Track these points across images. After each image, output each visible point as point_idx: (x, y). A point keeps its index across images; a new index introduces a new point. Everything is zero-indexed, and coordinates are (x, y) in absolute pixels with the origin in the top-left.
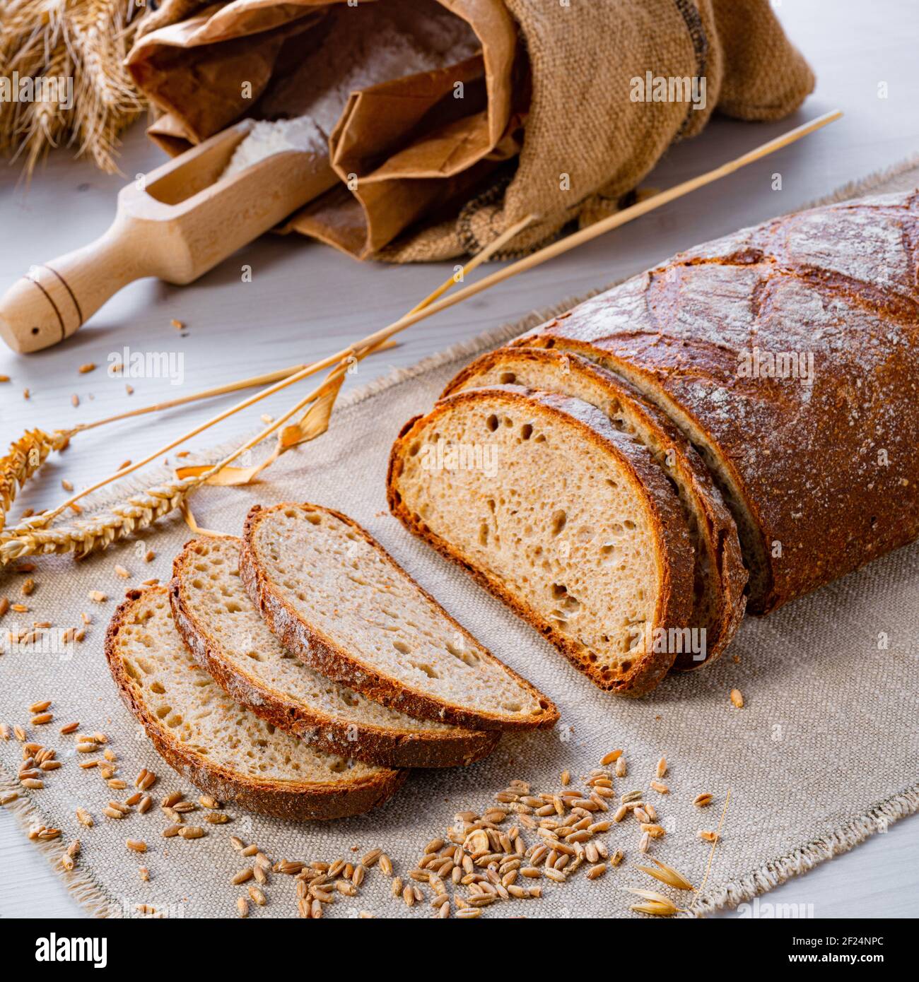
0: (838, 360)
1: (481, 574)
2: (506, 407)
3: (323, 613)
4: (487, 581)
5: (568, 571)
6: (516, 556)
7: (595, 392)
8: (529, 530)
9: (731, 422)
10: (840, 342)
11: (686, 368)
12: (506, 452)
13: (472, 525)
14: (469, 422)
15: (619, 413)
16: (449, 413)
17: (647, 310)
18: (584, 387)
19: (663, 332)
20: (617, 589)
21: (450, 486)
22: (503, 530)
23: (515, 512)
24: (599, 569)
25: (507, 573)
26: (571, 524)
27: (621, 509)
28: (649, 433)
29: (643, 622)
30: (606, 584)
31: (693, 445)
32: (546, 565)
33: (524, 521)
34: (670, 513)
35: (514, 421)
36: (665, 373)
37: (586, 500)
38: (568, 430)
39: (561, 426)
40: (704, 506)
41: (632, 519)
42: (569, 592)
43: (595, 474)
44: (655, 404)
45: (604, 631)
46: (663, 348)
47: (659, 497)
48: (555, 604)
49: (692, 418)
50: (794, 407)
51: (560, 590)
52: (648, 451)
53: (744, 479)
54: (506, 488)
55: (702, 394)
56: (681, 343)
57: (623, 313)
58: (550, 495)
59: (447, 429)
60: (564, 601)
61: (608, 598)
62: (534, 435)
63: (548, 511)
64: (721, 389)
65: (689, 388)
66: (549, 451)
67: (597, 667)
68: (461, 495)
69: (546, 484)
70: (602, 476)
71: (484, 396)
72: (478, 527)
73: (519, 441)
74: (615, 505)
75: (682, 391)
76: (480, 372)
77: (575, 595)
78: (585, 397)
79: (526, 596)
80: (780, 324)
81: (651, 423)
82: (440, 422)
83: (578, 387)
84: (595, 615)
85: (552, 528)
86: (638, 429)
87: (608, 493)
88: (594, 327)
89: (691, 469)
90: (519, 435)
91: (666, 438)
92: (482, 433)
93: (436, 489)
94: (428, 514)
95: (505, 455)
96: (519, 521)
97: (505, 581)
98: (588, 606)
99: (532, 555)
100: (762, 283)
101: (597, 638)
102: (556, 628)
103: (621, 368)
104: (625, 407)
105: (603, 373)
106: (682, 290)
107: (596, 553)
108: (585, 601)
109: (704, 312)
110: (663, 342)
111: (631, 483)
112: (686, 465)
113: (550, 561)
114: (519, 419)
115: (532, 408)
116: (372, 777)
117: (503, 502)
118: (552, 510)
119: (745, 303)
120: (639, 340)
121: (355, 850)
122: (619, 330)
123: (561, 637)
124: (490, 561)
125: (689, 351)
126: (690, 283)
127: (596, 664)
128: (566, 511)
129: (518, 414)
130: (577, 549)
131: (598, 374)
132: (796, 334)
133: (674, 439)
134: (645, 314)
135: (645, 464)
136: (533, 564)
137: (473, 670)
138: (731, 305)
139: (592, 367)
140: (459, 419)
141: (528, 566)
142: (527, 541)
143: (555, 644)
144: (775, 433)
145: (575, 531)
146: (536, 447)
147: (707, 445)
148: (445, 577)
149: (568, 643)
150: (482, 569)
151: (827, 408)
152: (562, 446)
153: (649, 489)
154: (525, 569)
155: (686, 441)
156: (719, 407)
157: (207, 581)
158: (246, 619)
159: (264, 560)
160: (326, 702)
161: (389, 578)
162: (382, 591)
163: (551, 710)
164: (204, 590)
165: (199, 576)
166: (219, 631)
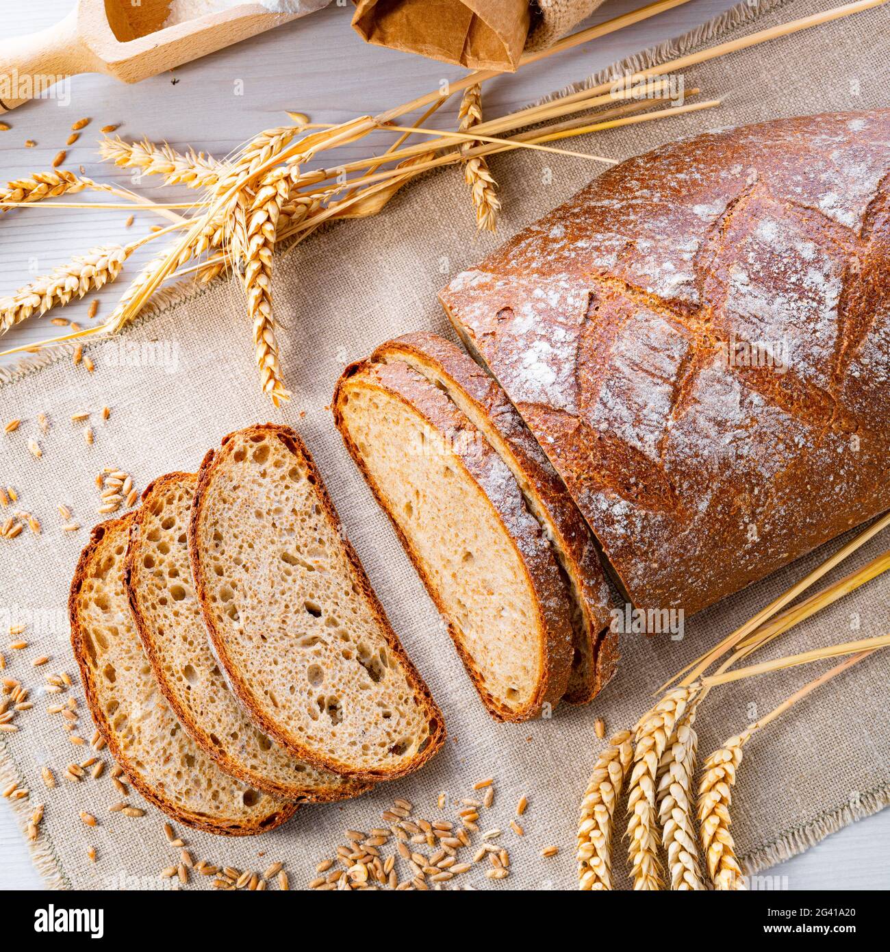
0: (741, 467)
1: (404, 535)
3: (250, 638)
4: (408, 546)
9: (626, 538)
10: (747, 447)
11: (595, 473)
13: (400, 495)
19: (583, 416)
20: (506, 650)
21: (384, 450)
23: (434, 519)
25: (424, 554)
34: (557, 622)
36: (574, 477)
46: (579, 439)
50: (689, 516)
53: (629, 587)
55: (604, 506)
57: (554, 361)
58: (464, 534)
63: (460, 541)
64: (624, 502)
65: (594, 497)
67: (485, 688)
72: (405, 501)
75: (587, 501)
76: (420, 359)
79: (437, 585)
80: (694, 422)
87: (509, 575)
93: (374, 442)
97: (422, 558)
101: (486, 668)
102: (458, 631)
110: (580, 433)
111: (528, 585)
116: (277, 814)
117: (426, 501)
118: (463, 544)
119: (667, 387)
120: (559, 420)
121: (261, 855)
122: (544, 400)
123: (461, 641)
124: (413, 534)
125: (602, 449)
127: (484, 685)
132: (707, 437)
134: (572, 376)
137: (376, 688)
138: (653, 388)
140: (395, 409)
143: (455, 642)
144: (666, 545)
151: (721, 516)
154: (438, 564)
156: (618, 521)
157: (157, 556)
158: (187, 613)
159: (205, 559)
160: (243, 747)
161: (321, 541)
162: (310, 569)
163: (438, 733)
164: (154, 569)
165: (151, 549)
166: (161, 633)
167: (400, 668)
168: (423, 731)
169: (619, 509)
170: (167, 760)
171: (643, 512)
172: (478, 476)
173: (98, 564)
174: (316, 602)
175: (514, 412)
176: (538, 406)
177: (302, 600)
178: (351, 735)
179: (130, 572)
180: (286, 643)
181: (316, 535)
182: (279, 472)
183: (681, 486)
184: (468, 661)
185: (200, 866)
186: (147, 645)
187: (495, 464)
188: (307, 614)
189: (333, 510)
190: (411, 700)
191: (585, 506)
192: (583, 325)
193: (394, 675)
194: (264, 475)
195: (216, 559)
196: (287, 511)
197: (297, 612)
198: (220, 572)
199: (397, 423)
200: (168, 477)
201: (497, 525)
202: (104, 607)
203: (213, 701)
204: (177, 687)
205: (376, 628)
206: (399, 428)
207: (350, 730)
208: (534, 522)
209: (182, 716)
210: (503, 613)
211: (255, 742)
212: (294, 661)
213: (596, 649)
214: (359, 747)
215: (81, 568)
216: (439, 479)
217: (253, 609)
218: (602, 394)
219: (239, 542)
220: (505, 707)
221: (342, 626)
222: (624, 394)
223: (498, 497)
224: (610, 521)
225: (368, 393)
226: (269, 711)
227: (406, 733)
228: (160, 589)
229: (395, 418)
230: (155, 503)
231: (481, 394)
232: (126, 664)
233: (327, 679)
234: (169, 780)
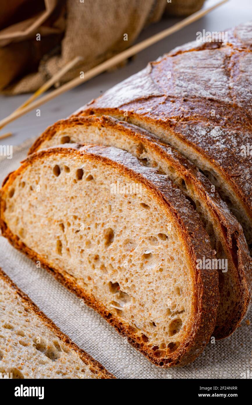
1: (60, 274)
2: (64, 158)
4: (64, 280)
5: (119, 273)
6: (82, 262)
7: (125, 140)
8: (89, 243)
9: (228, 151)
11: (189, 115)
12: (68, 190)
13: (51, 241)
14: (42, 172)
15: (144, 153)
16: (29, 167)
17: (153, 83)
18: (117, 138)
19: (167, 94)
20: (158, 287)
21: (35, 216)
22: (71, 244)
23: (78, 231)
24: (143, 271)
25: (77, 274)
26: (118, 238)
27: (154, 225)
28: (168, 165)
29: (182, 312)
30: (150, 283)
31: (200, 171)
32: (103, 267)
33: (84, 237)
34: (194, 225)
35: (70, 168)
36: (174, 121)
37: (127, 220)
38: (108, 170)
39: (103, 167)
40: (218, 216)
41: (164, 232)
42: (122, 289)
43: (131, 200)
44: (169, 144)
45: (152, 319)
46: (169, 104)
47: (184, 214)
48: (112, 296)
49: (198, 150)
51: (115, 286)
52: (169, 179)
53: (243, 191)
54: (71, 214)
55: (204, 133)
56: (182, 100)
57: (138, 87)
58: (101, 218)
59: (29, 178)
60: (118, 294)
61: (152, 294)
62: (85, 177)
63: (100, 229)
65: (193, 129)
66: (97, 186)
67: (149, 346)
68: (42, 221)
69: (97, 210)
70: (137, 202)
71: (49, 153)
72: (55, 242)
73: (75, 181)
74: (149, 222)
75: (188, 132)
76: (48, 138)
77: (126, 291)
78: (118, 145)
79: (92, 290)
80: (247, 80)
81: (168, 158)
82: (24, 174)
83: (112, 139)
84: (143, 306)
85: (105, 241)
86: (160, 163)
87: (143, 213)
88: (119, 98)
89: (204, 189)
90: (75, 177)
91: (182, 167)
92: (51, 178)
93: (27, 218)
94: (24, 234)
95: (67, 192)
96: (81, 237)
97: (76, 279)
98: (137, 299)
99: (93, 261)
100: (228, 58)
101: (146, 324)
102: (115, 314)
103: (141, 122)
104: (148, 148)
105: (129, 126)
106: (175, 69)
107: (139, 259)
108: (134, 295)
109: (193, 79)
110: (169, 101)
111: (160, 205)
112: (200, 186)
113: (106, 265)
114: (74, 166)
115: (82, 157)
117: (69, 224)
118: (103, 228)
119: (220, 70)
120: (152, 101)
122: (137, 97)
123: (120, 321)
124: (65, 265)
125: (188, 104)
126: (179, 64)
127: (148, 344)
128: (113, 228)
129: (73, 163)
130: (124, 256)
131: (126, 127)
133: (187, 168)
134: (153, 85)
135: (169, 189)
136: (94, 267)
137: (54, 363)
138: (211, 72)
139: (121, 123)
140: (35, 171)
141: (90, 269)
142: (88, 251)
143: (116, 326)
145: (121, 243)
146: (87, 184)
147: (212, 170)
148: (38, 276)
149: (125, 326)
150: (60, 271)
152: (105, 182)
153: (175, 208)
154: (88, 271)
155: (195, 168)
156: (218, 141)
167: (73, 352)
169: (215, 133)
190: (88, 371)
193: (69, 356)
205: (48, 331)
221: (18, 329)
224: (211, 141)
233: (7, 358)
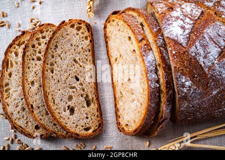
2: (134, 39)
9: (186, 93)
14: (125, 31)
15: (159, 68)
21: (115, 40)
24: (130, 103)
27: (142, 98)
28: (162, 82)
34: (152, 112)
35: (133, 45)
40: (163, 112)
55: (183, 81)
64: (190, 82)
65: (181, 76)
70: (143, 85)
72: (116, 57)
74: (141, 95)
76: (137, 14)
79: (116, 85)
87: (142, 90)
89: (166, 101)
90: (132, 50)
102: (117, 100)
144: (197, 101)
151: (218, 98)
156: (186, 87)
157: (37, 45)
158: (39, 65)
159: (50, 51)
160: (40, 112)
161: (87, 60)
162: (81, 66)
163: (100, 128)
164: (34, 49)
165: (35, 42)
166: (29, 68)
167: (96, 105)
168: (96, 126)
169: (188, 84)
170: (17, 107)
171: (195, 88)
172: (144, 56)
173: (20, 42)
174: (79, 77)
175: (163, 40)
176: (173, 40)
177: (75, 74)
178: (74, 120)
179: (26, 47)
180: (65, 85)
181: (86, 57)
182: (82, 35)
183: (211, 84)
184: (117, 110)
185: (17, 140)
186: (23, 70)
187: (151, 54)
188: (75, 79)
189: (94, 52)
190: (96, 116)
191: (177, 78)
192: (197, 20)
193: (94, 106)
194: (77, 34)
195: (53, 52)
196: (80, 47)
197: (72, 77)
198: (53, 57)
199: (123, 32)
200: (49, 24)
201: (144, 74)
202: (17, 54)
203: (36, 94)
204: (27, 86)
205: (94, 91)
206: (123, 34)
207: (75, 118)
208: (157, 77)
209: (25, 96)
210: (134, 101)
211: (44, 111)
212: (65, 92)
213: (160, 124)
214: (75, 124)
215: (14, 41)
216: (130, 53)
217: (59, 71)
218: (197, 44)
219: (62, 50)
220: (123, 128)
221: (84, 87)
222: (204, 47)
223: (148, 65)
224: (183, 86)
225: (117, 20)
226: (51, 104)
227: (91, 125)
228: (34, 55)
229: (123, 30)
230: (42, 30)
231: (155, 30)
232: (16, 74)
233: (73, 101)
234: (15, 113)
